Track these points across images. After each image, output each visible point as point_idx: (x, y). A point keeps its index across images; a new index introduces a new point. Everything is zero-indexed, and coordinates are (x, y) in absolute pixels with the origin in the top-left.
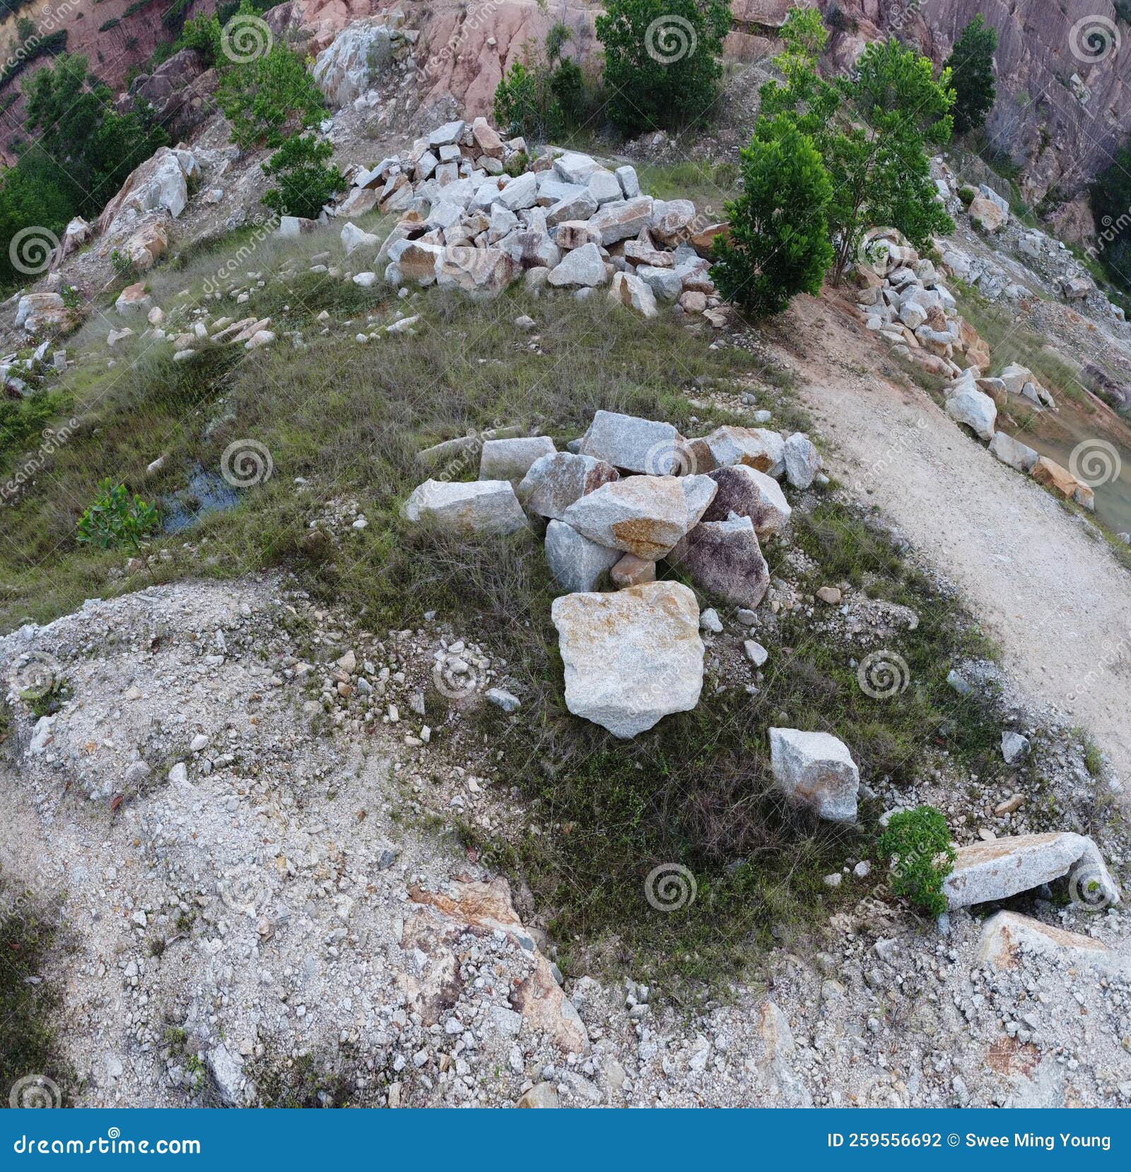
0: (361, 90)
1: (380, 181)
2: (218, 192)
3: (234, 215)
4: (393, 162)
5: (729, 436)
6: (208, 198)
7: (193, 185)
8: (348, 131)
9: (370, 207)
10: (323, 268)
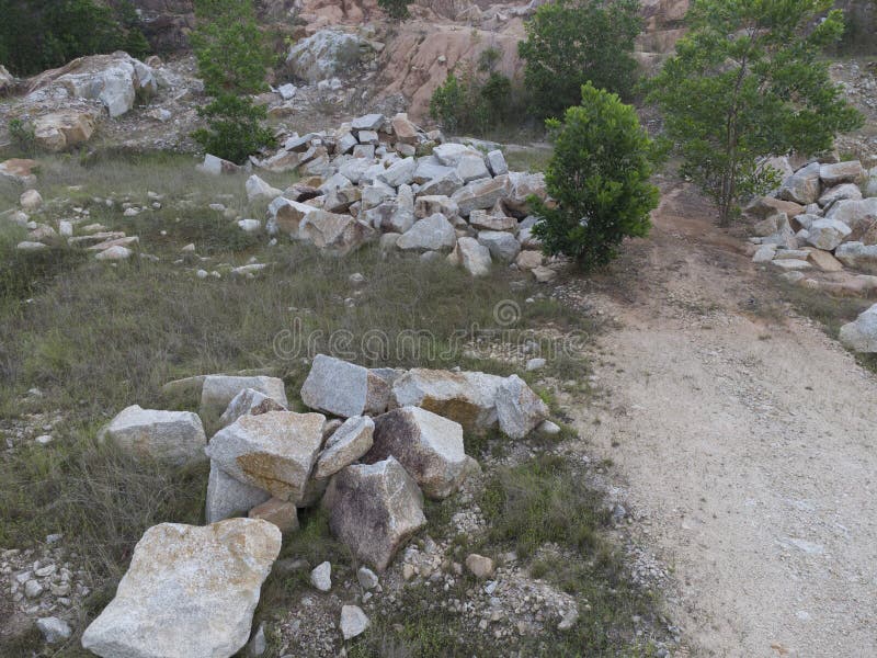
0: (327, 76)
1: (303, 148)
2: (167, 113)
3: (169, 137)
4: (318, 137)
5: (415, 378)
6: (154, 114)
7: (143, 97)
8: (307, 103)
9: (292, 167)
10: (222, 207)
